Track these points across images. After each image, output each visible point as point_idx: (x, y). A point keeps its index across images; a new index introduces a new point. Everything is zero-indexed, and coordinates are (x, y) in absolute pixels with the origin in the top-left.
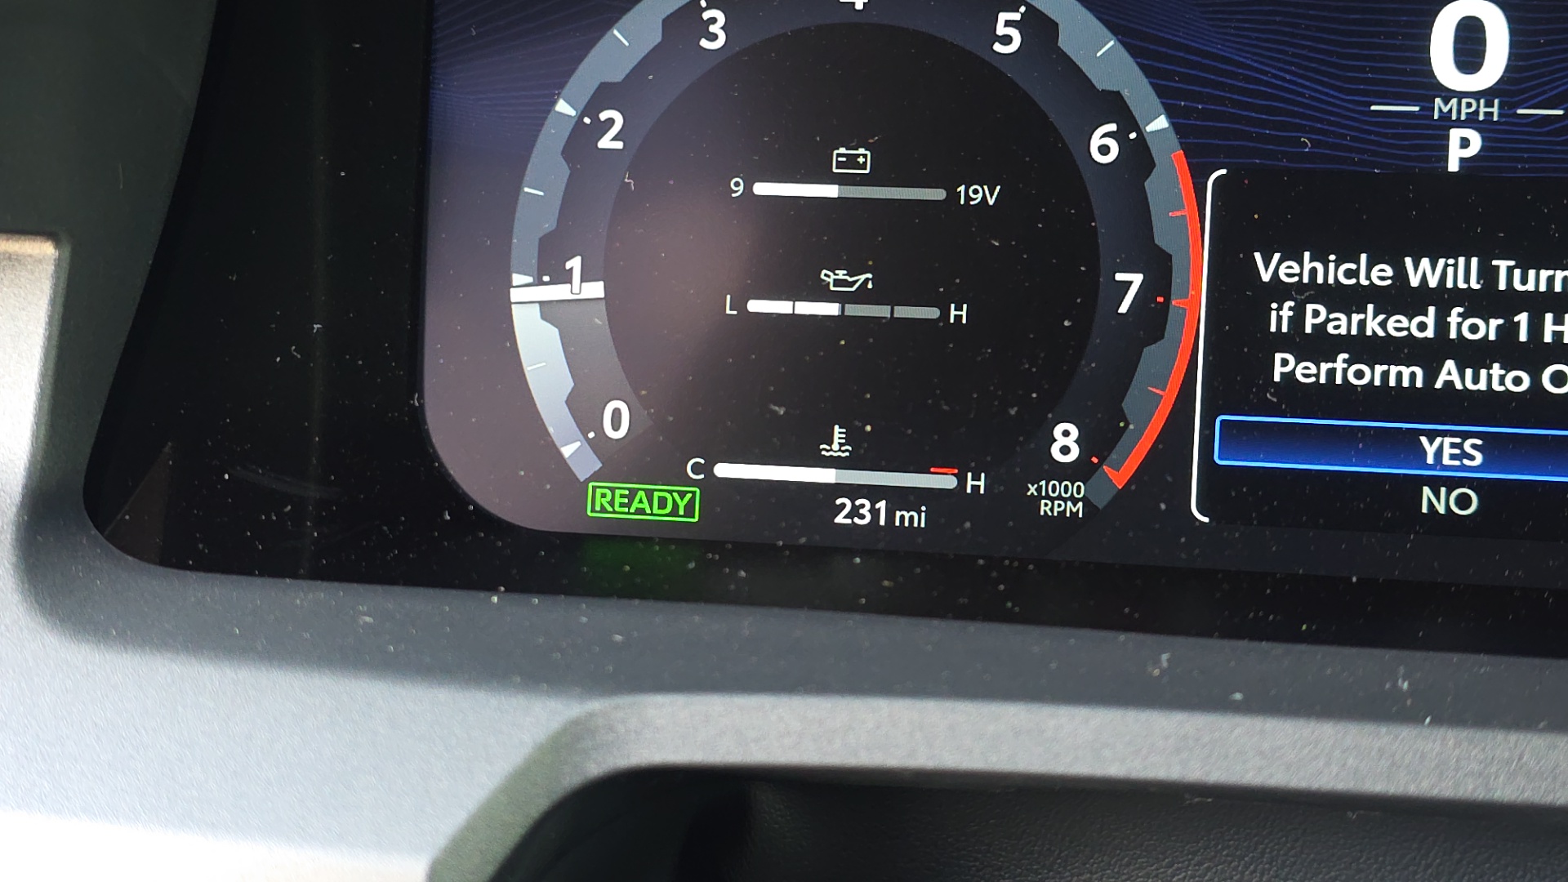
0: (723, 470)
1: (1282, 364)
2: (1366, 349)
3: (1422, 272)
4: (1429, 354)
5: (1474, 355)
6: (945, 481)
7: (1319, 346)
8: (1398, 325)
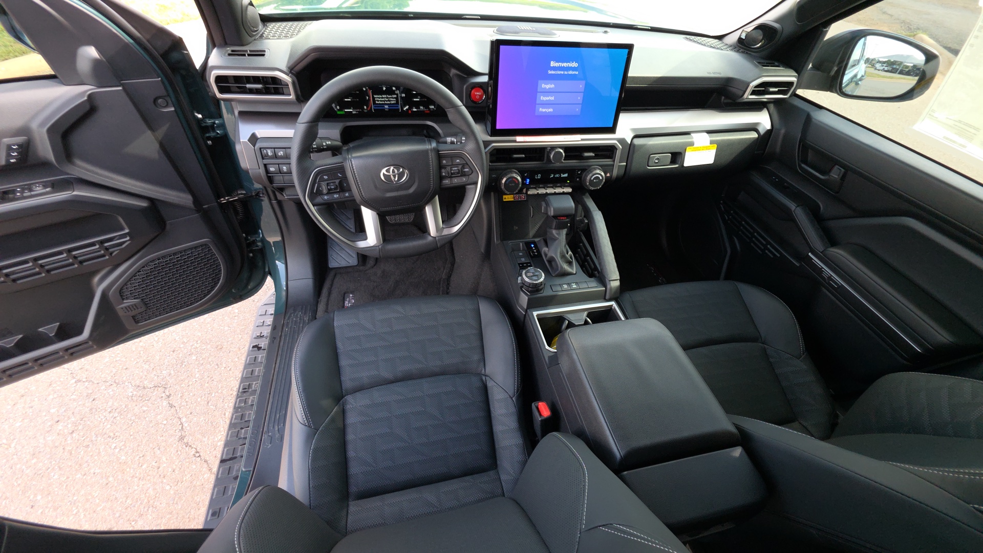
0: (346, 110)
1: (377, 102)
2: (381, 101)
3: (383, 96)
4: (384, 101)
5: (387, 101)
6: (358, 110)
7: (378, 101)
8: (382, 99)
